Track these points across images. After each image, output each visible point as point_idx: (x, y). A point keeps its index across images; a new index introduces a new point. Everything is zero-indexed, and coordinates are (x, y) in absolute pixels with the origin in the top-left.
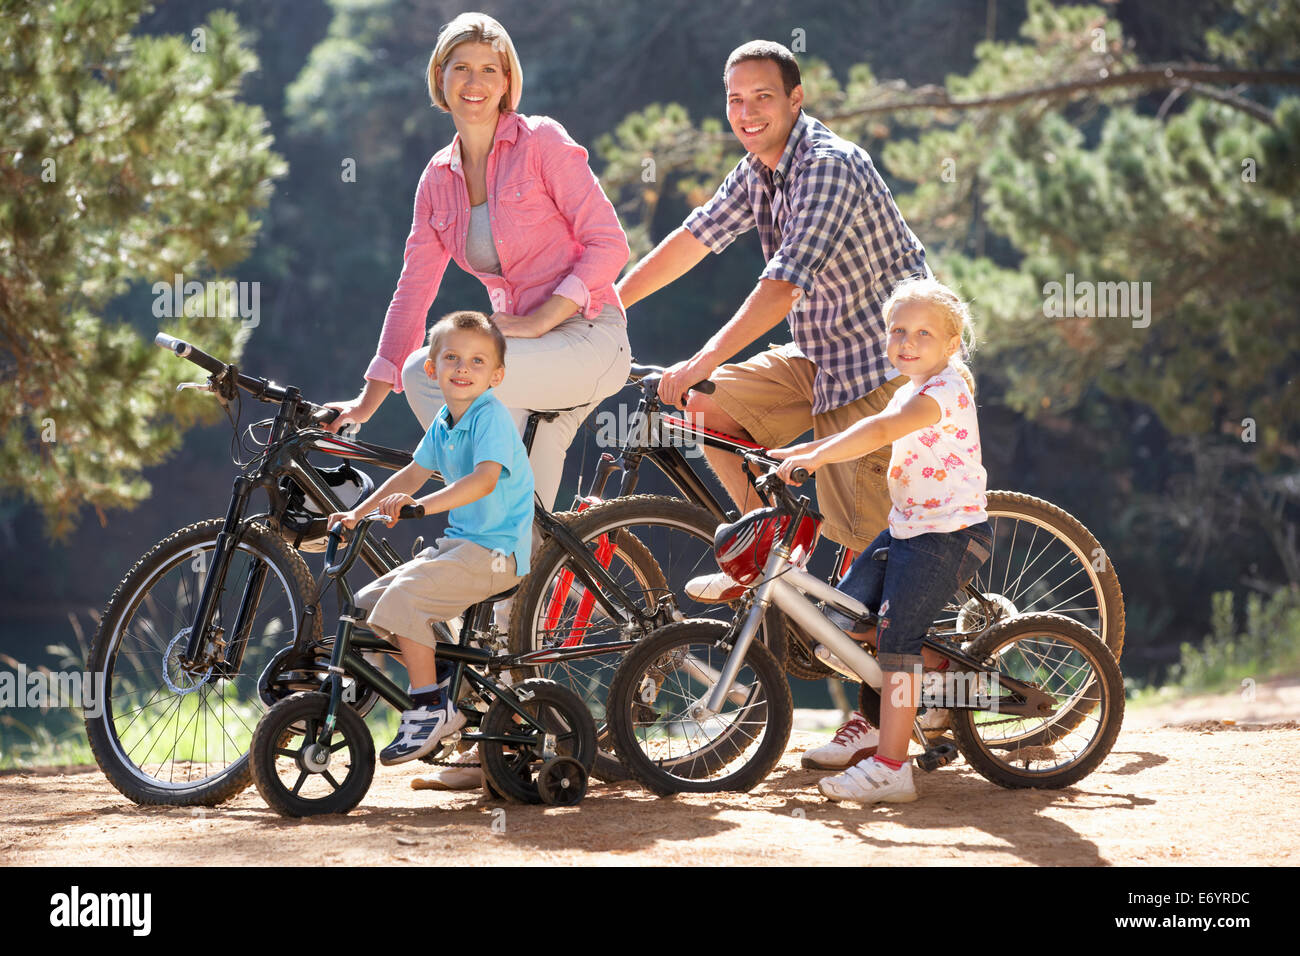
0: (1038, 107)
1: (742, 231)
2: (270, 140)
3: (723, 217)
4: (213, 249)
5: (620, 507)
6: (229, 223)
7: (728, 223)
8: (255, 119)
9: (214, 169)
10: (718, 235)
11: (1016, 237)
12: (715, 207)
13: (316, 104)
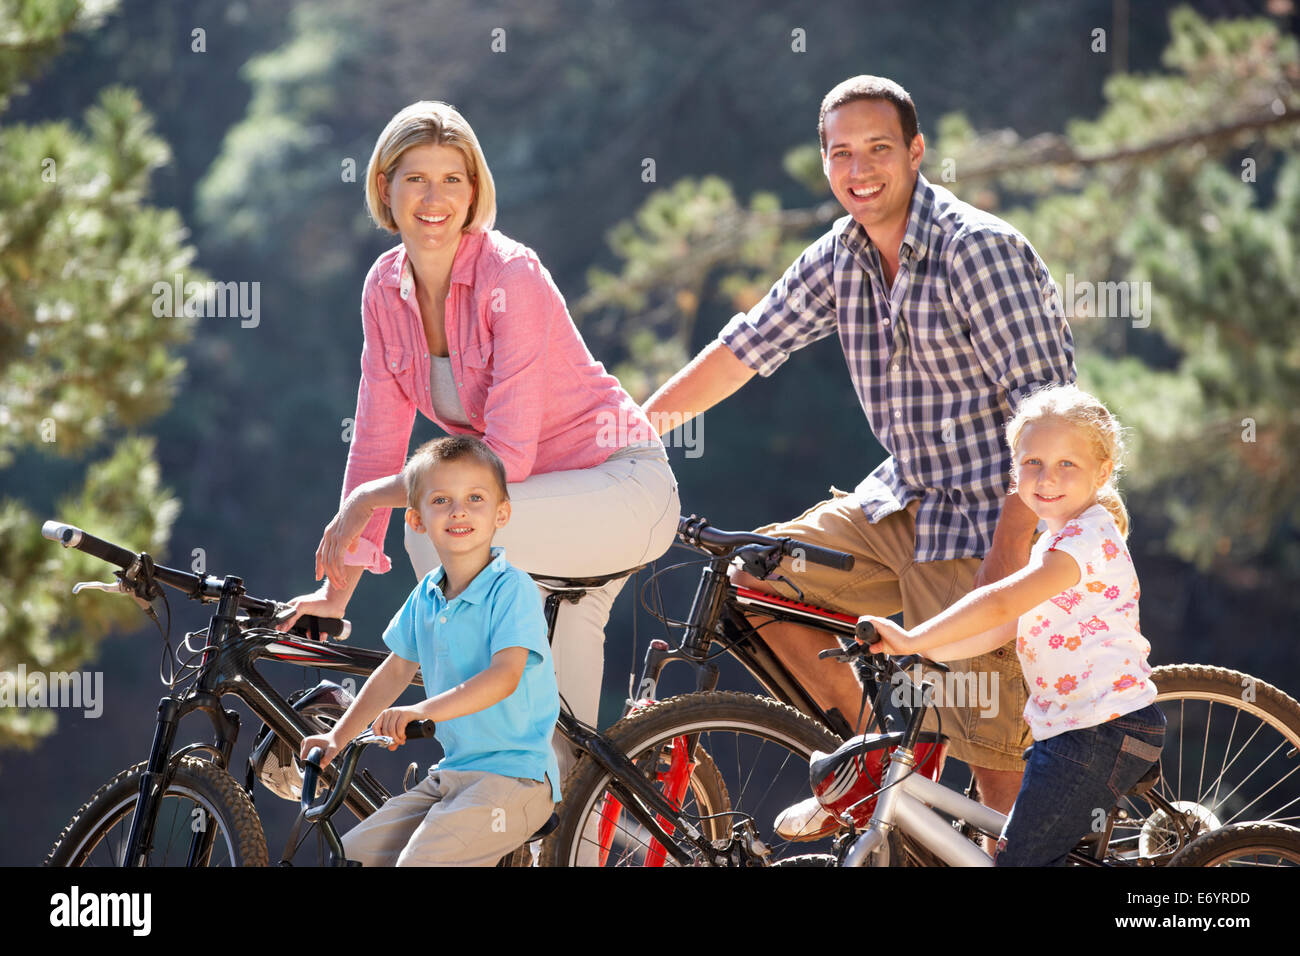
0: (1191, 157)
1: (796, 348)
2: (189, 254)
3: (775, 333)
4: (122, 400)
5: (667, 711)
6: (142, 364)
7: (780, 340)
8: (168, 228)
9: (118, 294)
10: (766, 357)
11: (1171, 330)
12: (764, 319)
13: (236, 204)
